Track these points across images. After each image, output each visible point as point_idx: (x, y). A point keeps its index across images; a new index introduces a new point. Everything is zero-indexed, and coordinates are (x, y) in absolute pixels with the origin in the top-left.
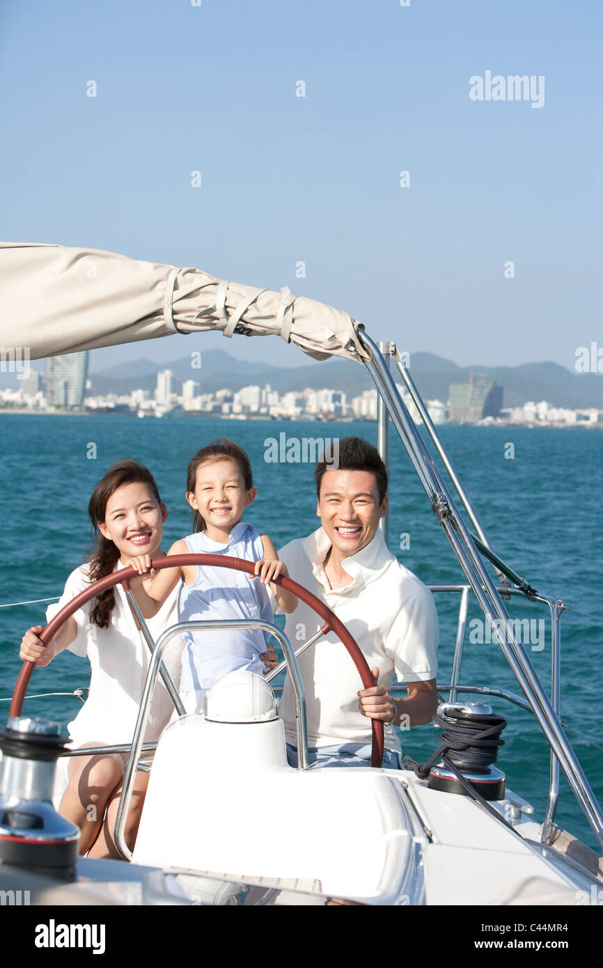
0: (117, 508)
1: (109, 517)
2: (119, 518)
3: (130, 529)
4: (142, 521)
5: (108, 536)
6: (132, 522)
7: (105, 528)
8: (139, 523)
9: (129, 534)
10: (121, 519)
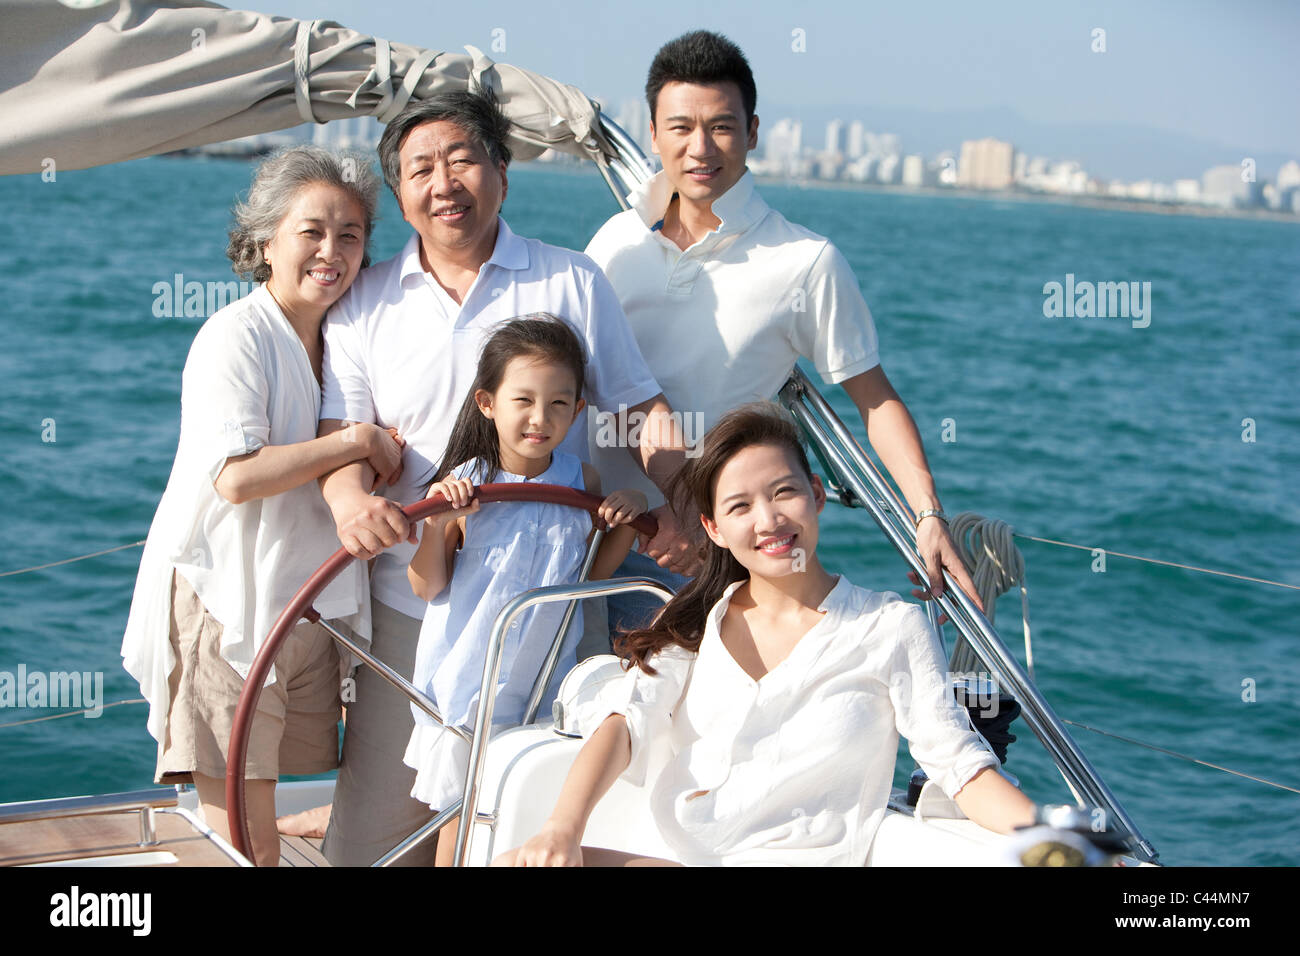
0: (733, 494)
1: (720, 509)
2: (736, 510)
3: (758, 529)
4: (781, 515)
5: (720, 541)
6: (761, 516)
7: (714, 526)
8: (775, 518)
9: (760, 539)
10: (741, 514)
